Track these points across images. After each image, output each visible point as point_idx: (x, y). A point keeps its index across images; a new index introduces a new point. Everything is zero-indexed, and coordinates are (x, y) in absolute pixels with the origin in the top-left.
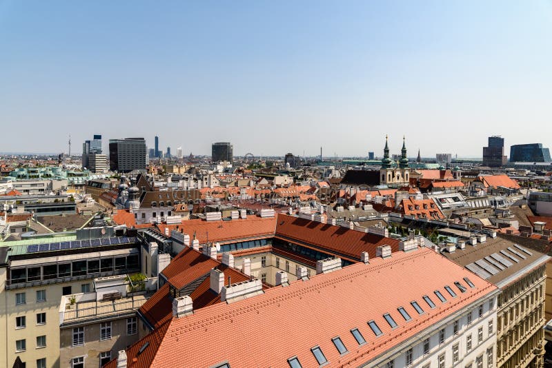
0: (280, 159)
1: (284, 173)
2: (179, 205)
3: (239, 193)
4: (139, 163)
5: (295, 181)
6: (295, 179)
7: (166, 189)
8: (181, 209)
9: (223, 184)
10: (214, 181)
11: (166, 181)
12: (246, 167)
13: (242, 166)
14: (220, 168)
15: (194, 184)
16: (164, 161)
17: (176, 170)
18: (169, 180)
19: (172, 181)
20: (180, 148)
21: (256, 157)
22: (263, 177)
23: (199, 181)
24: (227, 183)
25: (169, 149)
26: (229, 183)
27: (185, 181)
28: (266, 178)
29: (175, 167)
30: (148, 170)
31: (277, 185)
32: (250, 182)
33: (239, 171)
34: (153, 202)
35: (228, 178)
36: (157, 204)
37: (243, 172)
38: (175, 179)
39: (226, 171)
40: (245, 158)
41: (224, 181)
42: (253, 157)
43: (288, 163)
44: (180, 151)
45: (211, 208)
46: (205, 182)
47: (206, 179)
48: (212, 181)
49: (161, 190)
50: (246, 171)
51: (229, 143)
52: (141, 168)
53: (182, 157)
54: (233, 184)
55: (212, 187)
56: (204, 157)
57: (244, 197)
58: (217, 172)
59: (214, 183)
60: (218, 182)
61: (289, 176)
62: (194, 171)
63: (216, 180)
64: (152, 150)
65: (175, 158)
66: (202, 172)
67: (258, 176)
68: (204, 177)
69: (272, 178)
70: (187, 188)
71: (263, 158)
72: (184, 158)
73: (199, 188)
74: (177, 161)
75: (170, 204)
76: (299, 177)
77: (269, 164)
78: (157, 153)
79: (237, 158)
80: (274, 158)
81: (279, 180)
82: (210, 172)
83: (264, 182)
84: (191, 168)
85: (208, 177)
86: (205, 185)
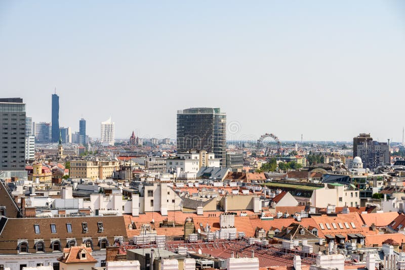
0: (344, 147)
1: (338, 180)
2: (75, 248)
3: (217, 225)
4: (9, 155)
5: (363, 201)
6: (365, 195)
7: (52, 214)
8: (78, 257)
9: (189, 204)
10: (171, 197)
11: (60, 195)
12: (259, 165)
13: (246, 164)
14: (191, 168)
15: (125, 203)
16: (71, 151)
17: (92, 173)
18: (68, 193)
19: (75, 196)
20: (108, 122)
21: (288, 144)
22: (285, 190)
23: (136, 198)
24: (200, 203)
25: (82, 124)
26: (205, 204)
27: (102, 198)
28: (294, 192)
29: (90, 164)
30: (32, 171)
31: (318, 209)
32: (252, 200)
33: (236, 176)
34: (20, 242)
35: (204, 192)
36: (30, 246)
37: (244, 178)
38: (83, 194)
39: (205, 175)
40: (259, 145)
41: (194, 198)
42: (278, 143)
43: (358, 159)
44: (108, 129)
45: (136, 254)
46: (148, 199)
47: (151, 192)
48: (165, 197)
49: (39, 215)
50: (251, 177)
51: (217, 110)
52: (14, 168)
53: (112, 143)
54: (212, 206)
55: (164, 211)
56: (164, 142)
57: (224, 234)
58: (183, 179)
59: (169, 204)
60: (179, 201)
61: (351, 189)
62: (128, 175)
63: (173, 195)
64: (44, 126)
65: (97, 143)
66: (146, 177)
67: (273, 189)
68: (147, 188)
69: (308, 194)
70: (97, 212)
71: (305, 144)
72: (117, 144)
73: (136, 212)
74: (99, 153)
75: (57, 247)
76: (376, 191)
77: (315, 159)
78: (54, 132)
79: (241, 145)
80: (330, 144)
81: (324, 197)
82: (166, 177)
83: (289, 201)
84: (123, 168)
85: (154, 188)
86: (148, 208)
